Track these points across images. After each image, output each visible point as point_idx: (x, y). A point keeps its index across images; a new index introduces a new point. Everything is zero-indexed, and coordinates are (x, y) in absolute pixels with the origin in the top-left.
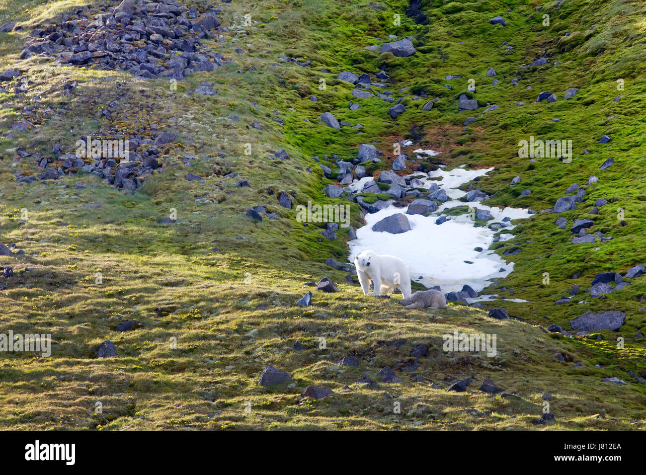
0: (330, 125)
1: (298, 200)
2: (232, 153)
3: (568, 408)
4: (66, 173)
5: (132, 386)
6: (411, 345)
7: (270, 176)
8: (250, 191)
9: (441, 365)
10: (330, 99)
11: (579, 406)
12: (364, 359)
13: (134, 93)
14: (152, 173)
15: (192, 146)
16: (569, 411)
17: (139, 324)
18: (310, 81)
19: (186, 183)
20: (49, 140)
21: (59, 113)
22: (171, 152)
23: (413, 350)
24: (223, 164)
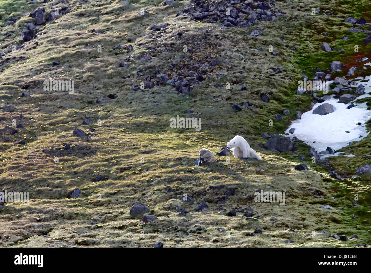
0: (325, 50)
1: (273, 97)
2: (248, 71)
3: (281, 225)
4: (158, 85)
5: (63, 216)
6: (227, 188)
7: (263, 83)
8: (246, 93)
9: (238, 200)
10: (334, 34)
11: (288, 224)
12: (200, 197)
13: (212, 36)
14: (199, 84)
15: (226, 67)
16: (281, 227)
17: (106, 177)
18: (326, 24)
19: (214, 89)
20: (155, 66)
21: (168, 50)
22: (214, 71)
23: (226, 192)
24: (238, 77)
